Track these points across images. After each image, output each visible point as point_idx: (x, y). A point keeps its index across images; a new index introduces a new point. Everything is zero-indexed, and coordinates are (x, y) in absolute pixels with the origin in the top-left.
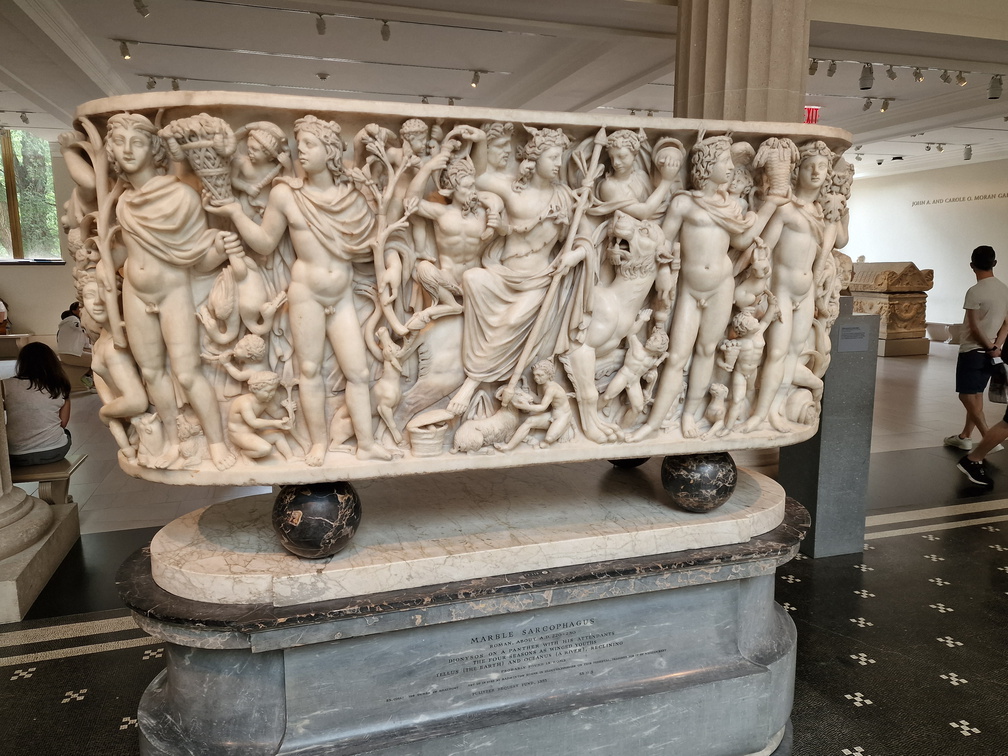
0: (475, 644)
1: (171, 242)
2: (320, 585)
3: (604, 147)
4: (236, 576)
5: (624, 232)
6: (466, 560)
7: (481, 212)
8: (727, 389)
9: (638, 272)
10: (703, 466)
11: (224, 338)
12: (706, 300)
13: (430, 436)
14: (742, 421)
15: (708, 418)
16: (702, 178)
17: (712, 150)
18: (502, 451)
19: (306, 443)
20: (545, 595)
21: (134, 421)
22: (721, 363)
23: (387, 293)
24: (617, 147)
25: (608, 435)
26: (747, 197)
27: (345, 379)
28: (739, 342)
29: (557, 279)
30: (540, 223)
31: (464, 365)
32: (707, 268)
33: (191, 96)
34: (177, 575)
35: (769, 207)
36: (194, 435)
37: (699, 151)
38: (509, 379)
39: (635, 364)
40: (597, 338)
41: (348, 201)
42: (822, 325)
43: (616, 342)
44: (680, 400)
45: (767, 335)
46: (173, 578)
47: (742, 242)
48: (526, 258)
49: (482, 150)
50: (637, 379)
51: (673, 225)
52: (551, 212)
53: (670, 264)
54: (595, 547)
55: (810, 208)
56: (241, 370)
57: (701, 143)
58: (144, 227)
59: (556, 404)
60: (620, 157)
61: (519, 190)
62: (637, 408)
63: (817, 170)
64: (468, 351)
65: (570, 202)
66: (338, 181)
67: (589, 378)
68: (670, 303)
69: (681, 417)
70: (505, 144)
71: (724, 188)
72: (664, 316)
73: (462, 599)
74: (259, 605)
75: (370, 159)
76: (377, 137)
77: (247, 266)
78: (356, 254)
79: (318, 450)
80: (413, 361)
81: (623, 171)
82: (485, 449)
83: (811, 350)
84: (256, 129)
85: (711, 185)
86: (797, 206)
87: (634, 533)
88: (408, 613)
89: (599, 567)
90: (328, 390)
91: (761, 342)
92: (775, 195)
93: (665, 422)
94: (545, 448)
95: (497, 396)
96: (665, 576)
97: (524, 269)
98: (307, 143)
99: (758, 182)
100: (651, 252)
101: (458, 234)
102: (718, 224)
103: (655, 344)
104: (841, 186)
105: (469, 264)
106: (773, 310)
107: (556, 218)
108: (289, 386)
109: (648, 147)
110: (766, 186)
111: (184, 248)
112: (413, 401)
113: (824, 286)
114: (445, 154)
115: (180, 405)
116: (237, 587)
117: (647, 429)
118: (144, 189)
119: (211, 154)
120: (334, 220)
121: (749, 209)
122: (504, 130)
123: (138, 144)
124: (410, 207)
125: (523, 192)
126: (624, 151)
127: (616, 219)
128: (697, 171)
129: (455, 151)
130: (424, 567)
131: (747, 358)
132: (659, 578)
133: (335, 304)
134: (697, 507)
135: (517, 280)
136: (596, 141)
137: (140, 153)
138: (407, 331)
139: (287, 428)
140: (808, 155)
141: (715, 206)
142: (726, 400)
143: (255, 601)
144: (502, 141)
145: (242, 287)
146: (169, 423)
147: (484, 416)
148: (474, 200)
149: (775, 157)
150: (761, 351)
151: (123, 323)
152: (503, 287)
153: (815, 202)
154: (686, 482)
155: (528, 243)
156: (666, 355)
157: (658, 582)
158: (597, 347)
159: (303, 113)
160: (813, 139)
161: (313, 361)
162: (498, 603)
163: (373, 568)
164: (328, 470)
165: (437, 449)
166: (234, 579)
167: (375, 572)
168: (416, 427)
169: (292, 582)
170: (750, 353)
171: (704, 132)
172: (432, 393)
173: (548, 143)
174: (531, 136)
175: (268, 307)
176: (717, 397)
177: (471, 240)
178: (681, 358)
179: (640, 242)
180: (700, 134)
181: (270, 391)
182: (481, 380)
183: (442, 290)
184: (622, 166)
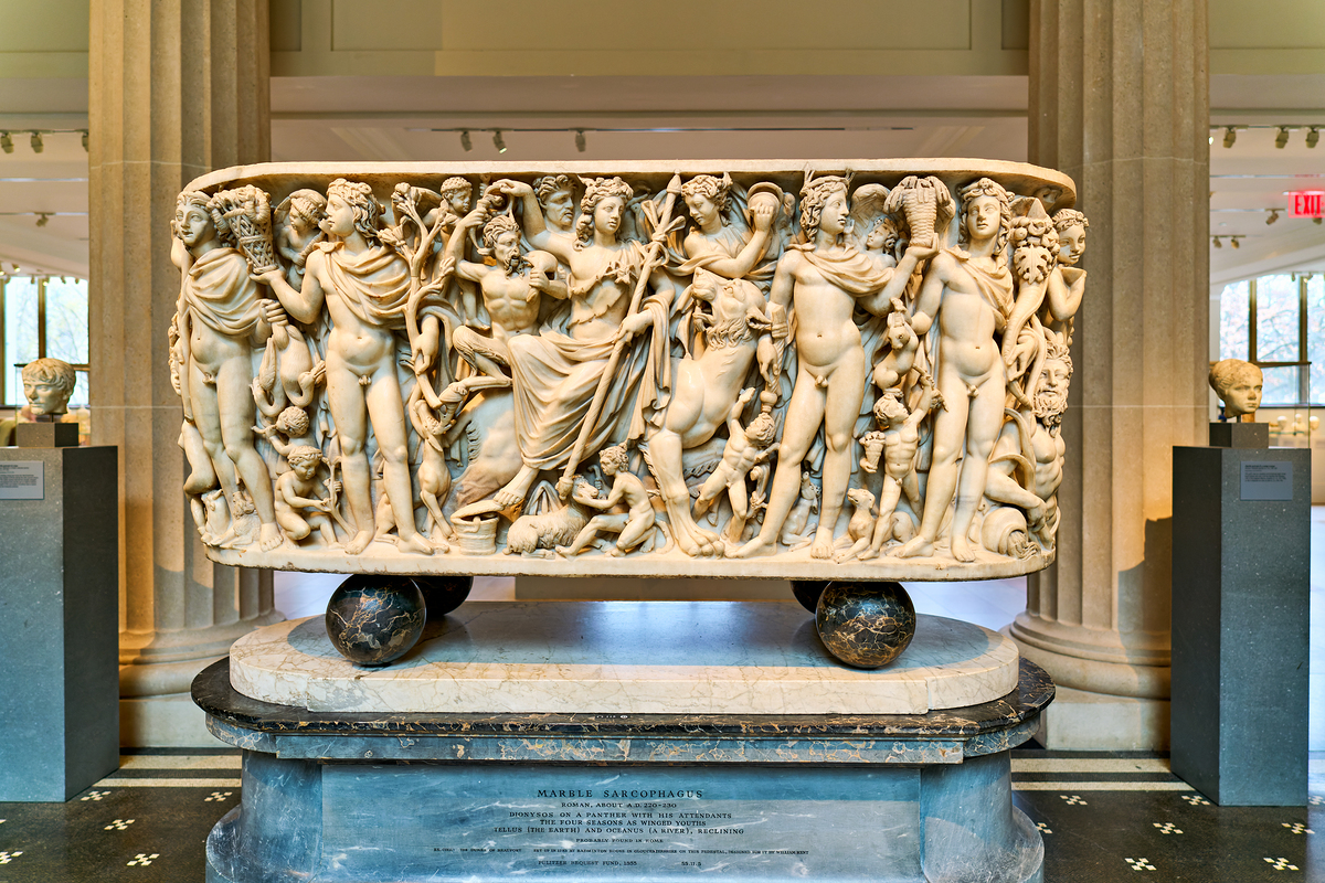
0: (543, 799)
1: (221, 311)
2: (358, 693)
3: (678, 196)
4: (278, 672)
5: (705, 293)
6: (526, 688)
9: (726, 341)
12: (826, 377)
13: (473, 530)
15: (851, 535)
16: (809, 227)
17: (817, 193)
18: (564, 556)
20: (620, 746)
21: (203, 497)
22: (862, 462)
24: (693, 195)
25: (701, 545)
28: (882, 435)
30: (599, 283)
31: (519, 450)
32: (820, 336)
35: (907, 260)
36: (247, 513)
37: (808, 194)
39: (735, 456)
40: (680, 421)
47: (874, 305)
48: (589, 324)
49: (530, 205)
50: (740, 477)
51: (781, 288)
52: (610, 270)
54: (695, 694)
56: (285, 444)
57: (808, 185)
59: (631, 502)
60: (695, 206)
61: (580, 248)
63: (984, 214)
65: (636, 258)
66: (370, 244)
73: (510, 733)
75: (403, 220)
76: (406, 196)
77: (288, 335)
78: (389, 320)
79: (363, 538)
80: (464, 442)
81: (702, 222)
82: (541, 551)
84: (297, 198)
85: (823, 235)
86: (963, 261)
87: (750, 681)
88: (446, 741)
90: (373, 471)
91: (911, 434)
94: (621, 556)
95: (557, 487)
96: (790, 744)
98: (335, 204)
100: (740, 315)
101: (501, 297)
102: (830, 282)
105: (523, 332)
107: (615, 277)
111: (234, 317)
112: (465, 489)
114: (481, 210)
115: (237, 481)
116: (279, 685)
117: (756, 542)
118: (200, 261)
120: (361, 283)
122: (557, 182)
123: (195, 219)
124: (444, 267)
125: (585, 251)
126: (698, 198)
127: (695, 277)
130: (475, 690)
131: (894, 456)
132: (781, 744)
133: (370, 374)
135: (569, 348)
136: (668, 190)
137: (197, 227)
139: (327, 510)
140: (970, 197)
144: (558, 195)
145: (283, 356)
146: (230, 501)
148: (515, 258)
149: (912, 198)
150: (912, 447)
152: (556, 357)
153: (994, 256)
155: (590, 307)
156: (773, 445)
157: (778, 752)
158: (681, 432)
161: (349, 436)
162: (559, 746)
163: (416, 682)
164: (364, 559)
165: (484, 545)
166: (277, 675)
167: (418, 687)
168: (458, 517)
169: (327, 685)
170: (895, 448)
171: (813, 172)
172: (484, 480)
173: (601, 193)
174: (585, 187)
175: (305, 376)
176: (857, 507)
177: (514, 303)
178: (795, 450)
179: (722, 302)
180: (806, 176)
181: (309, 467)
182: (536, 467)
183: (479, 358)
184: (699, 216)
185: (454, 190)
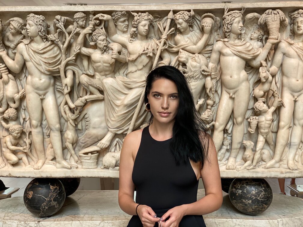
5: (183, 60)
8: (253, 144)
9: (192, 79)
10: (244, 187)
11: (1, 110)
12: (234, 94)
13: (88, 158)
15: (244, 160)
24: (177, 19)
27: (51, 129)
28: (257, 118)
30: (140, 56)
31: (107, 125)
32: (231, 77)
37: (225, 19)
47: (255, 63)
48: (135, 73)
52: (144, 51)
56: (7, 124)
57: (226, 15)
60: (180, 24)
61: (131, 41)
63: (299, 24)
64: (108, 118)
65: (155, 46)
66: (44, 40)
69: (228, 159)
70: (124, 21)
75: (58, 30)
76: (60, 21)
77: (9, 78)
78: (53, 72)
79: (41, 163)
80: (84, 122)
84: (13, 21)
85: (232, 35)
90: (45, 134)
91: (270, 117)
92: (271, 38)
97: (135, 78)
98: (29, 25)
100: (198, 69)
101: (99, 62)
102: (235, 55)
106: (277, 100)
107: (147, 54)
108: (27, 132)
112: (84, 142)
114: (91, 26)
120: (41, 57)
122: (122, 14)
124: (76, 50)
125: (133, 42)
127: (180, 53)
129: (96, 25)
131: (262, 126)
133: (45, 94)
135: (128, 83)
139: (25, 151)
140: (294, 17)
142: (252, 150)
144: (122, 19)
145: (6, 87)
148: (105, 46)
149: (270, 19)
152: (122, 87)
155: (136, 66)
156: (213, 123)
161: (36, 120)
163: (64, 223)
164: (42, 172)
165: (93, 165)
166: (3, 222)
167: (64, 225)
168: (81, 153)
169: (26, 225)
170: (262, 123)
171: (228, 9)
172: (92, 138)
173: (141, 19)
174: (133, 16)
175: (16, 96)
176: (247, 148)
177: (105, 64)
178: (221, 125)
179: (191, 64)
180: (225, 10)
181: (18, 133)
182: (114, 132)
183: (91, 88)
184: (181, 28)
185: (79, 18)
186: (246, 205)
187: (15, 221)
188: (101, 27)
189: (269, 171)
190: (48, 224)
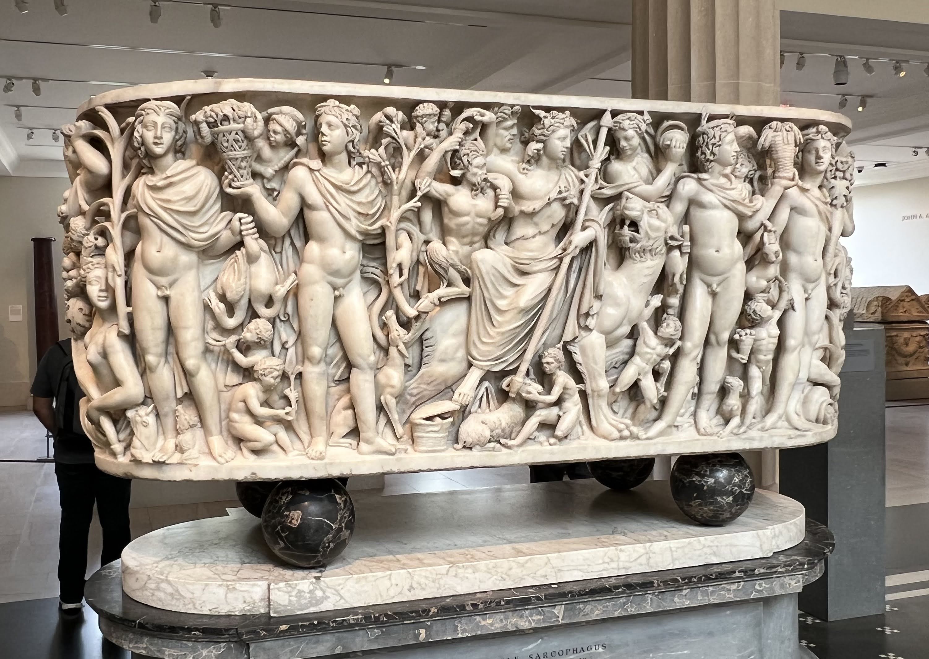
1: (189, 223)
2: (319, 593)
3: (610, 130)
4: (229, 583)
5: (633, 214)
6: (470, 571)
7: (490, 193)
8: (742, 383)
9: (648, 255)
10: (718, 470)
11: (231, 323)
12: (718, 285)
13: (436, 429)
14: (758, 419)
15: (723, 416)
16: (708, 160)
17: (717, 132)
18: (509, 447)
19: (305, 437)
20: (556, 611)
21: (130, 414)
22: (735, 354)
23: (397, 274)
24: (624, 129)
25: (620, 431)
26: (751, 182)
27: (350, 366)
28: (753, 332)
29: (567, 261)
30: (549, 204)
31: (469, 353)
32: (717, 251)
33: (220, 83)
34: (163, 585)
35: (776, 190)
36: (192, 426)
37: (704, 133)
38: (518, 367)
39: (648, 353)
40: (608, 324)
41: (364, 182)
42: (837, 315)
43: (626, 329)
44: (693, 395)
45: (781, 323)
46: (158, 589)
47: (751, 225)
48: (533, 240)
49: (492, 131)
50: (649, 369)
51: (679, 207)
52: (560, 192)
53: (679, 247)
54: (607, 560)
55: (816, 192)
56: (245, 356)
57: (704, 126)
58: (165, 209)
59: (566, 396)
60: (627, 139)
61: (525, 171)
62: (651, 402)
63: (821, 153)
64: (474, 337)
65: (577, 183)
66: (354, 163)
67: (601, 367)
68: (681, 288)
69: (695, 414)
71: (728, 170)
72: (674, 301)
73: (470, 612)
74: (254, 616)
75: (385, 141)
76: (394, 119)
77: (260, 248)
78: (369, 235)
79: (319, 444)
80: (416, 349)
81: (629, 152)
82: (492, 445)
83: (826, 343)
84: (277, 114)
85: (716, 167)
86: (804, 190)
87: (648, 545)
88: (412, 626)
89: (613, 581)
90: (330, 379)
91: (776, 331)
92: (780, 177)
93: (679, 419)
94: (555, 444)
95: (504, 386)
96: (685, 592)
97: (531, 251)
98: (330, 125)
99: (761, 166)
100: (661, 234)
101: (468, 214)
102: (726, 207)
103: (667, 330)
104: (844, 172)
105: (476, 246)
106: (786, 297)
107: (564, 199)
108: (292, 374)
109: (651, 131)
110: (770, 171)
111: (201, 230)
112: (415, 392)
113: (836, 275)
114: (458, 135)
115: (180, 394)
116: (230, 595)
117: (660, 425)
118: (169, 173)
119: (240, 137)
120: (352, 200)
121: (754, 193)
122: (512, 112)
123: (167, 129)
124: (422, 188)
125: (529, 173)
126: (631, 133)
127: (624, 200)
128: (703, 153)
129: (467, 133)
130: (426, 577)
131: (763, 348)
132: (678, 594)
133: (345, 286)
134: (713, 517)
135: (526, 262)
136: (602, 123)
137: (168, 137)
138: (417, 313)
139: (289, 419)
140: (811, 139)
141: (722, 188)
142: (741, 396)
143: (249, 610)
144: (509, 123)
145: (254, 268)
146: (166, 415)
147: (488, 410)
148: (485, 180)
149: (779, 139)
150: (776, 341)
151: (130, 309)
152: (511, 269)
153: (820, 187)
154: (699, 488)
155: (536, 224)
156: (678, 343)
157: (676, 599)
158: (607, 333)
159: (325, 98)
160: (815, 123)
161: (319, 346)
162: (506, 618)
163: (373, 576)
164: (331, 464)
165: (443, 443)
166: (228, 586)
167: (375, 581)
168: (420, 418)
169: (290, 589)
170: (764, 342)
171: (708, 115)
172: (435, 383)
173: (556, 125)
174: (539, 119)
175: (280, 289)
176: (731, 391)
177: (480, 220)
178: (695, 347)
179: (649, 223)
180: (703, 117)
181: (275, 378)
182: (487, 369)
183: (452, 271)
184: (628, 148)
185: (430, 115)
186: (721, 507)
187: (260, 583)
188: (472, 137)
189: (772, 436)
190: (341, 582)
